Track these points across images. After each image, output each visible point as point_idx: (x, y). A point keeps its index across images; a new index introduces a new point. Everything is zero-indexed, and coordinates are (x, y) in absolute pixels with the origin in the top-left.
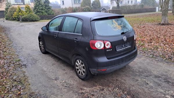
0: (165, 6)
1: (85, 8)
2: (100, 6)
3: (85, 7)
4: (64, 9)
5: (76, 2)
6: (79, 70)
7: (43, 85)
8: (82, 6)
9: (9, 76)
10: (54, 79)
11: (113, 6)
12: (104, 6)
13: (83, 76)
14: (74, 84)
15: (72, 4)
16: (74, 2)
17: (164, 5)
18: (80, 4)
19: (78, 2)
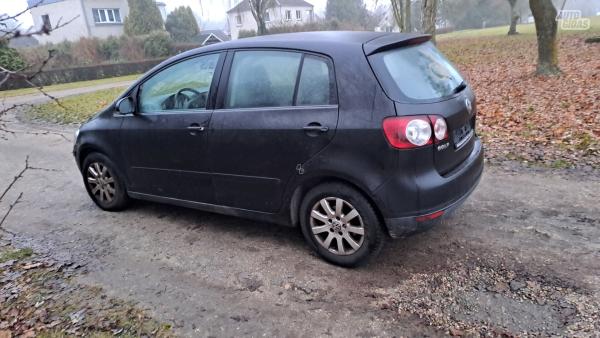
0: (427, 19)
1: (148, 40)
2: (197, 30)
3: (148, 36)
4: (59, 45)
5: (104, 19)
6: (331, 236)
7: (223, 316)
8: (127, 32)
9: (42, 320)
10: (239, 286)
11: (242, 29)
12: (212, 31)
13: (351, 252)
14: (330, 288)
15: (89, 27)
16: (97, 20)
17: (425, 16)
18: (121, 24)
19: (112, 20)
